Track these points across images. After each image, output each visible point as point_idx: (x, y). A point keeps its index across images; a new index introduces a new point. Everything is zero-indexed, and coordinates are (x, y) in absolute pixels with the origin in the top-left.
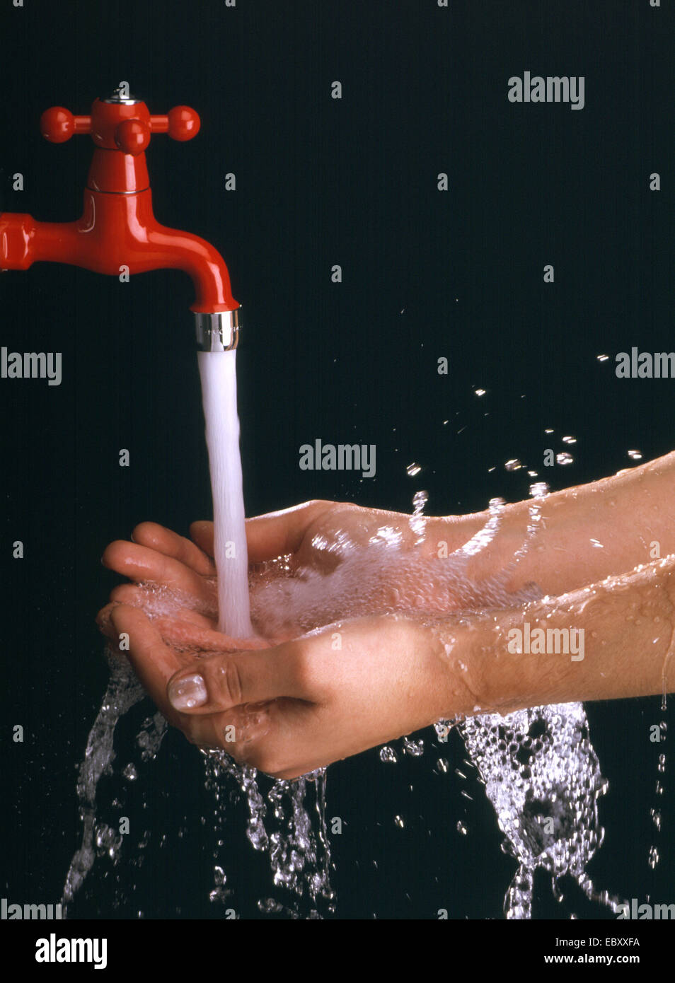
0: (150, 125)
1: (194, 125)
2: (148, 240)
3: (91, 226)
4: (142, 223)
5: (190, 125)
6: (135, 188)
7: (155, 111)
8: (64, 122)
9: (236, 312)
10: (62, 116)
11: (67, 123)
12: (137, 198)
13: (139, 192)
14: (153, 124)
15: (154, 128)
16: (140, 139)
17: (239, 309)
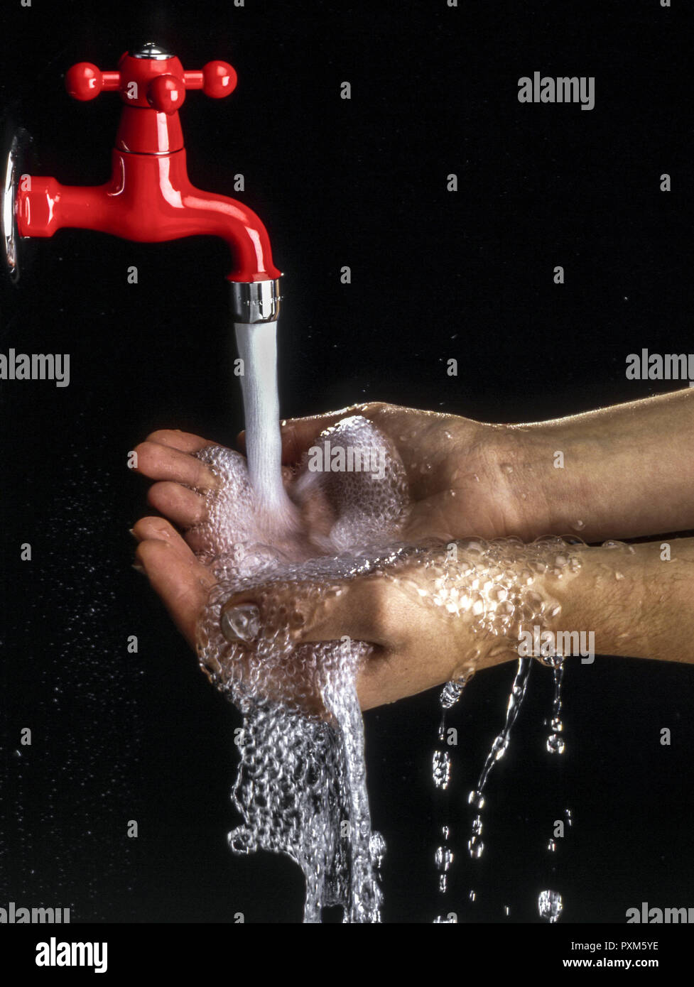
0: (184, 81)
1: (230, 80)
2: (183, 204)
3: (120, 189)
4: (176, 187)
5: (225, 81)
6: (168, 148)
7: (188, 67)
8: (91, 79)
9: (277, 281)
10: (88, 72)
11: (94, 80)
12: (170, 159)
13: (172, 153)
14: (187, 80)
15: (188, 84)
16: (174, 96)
17: (281, 278)
